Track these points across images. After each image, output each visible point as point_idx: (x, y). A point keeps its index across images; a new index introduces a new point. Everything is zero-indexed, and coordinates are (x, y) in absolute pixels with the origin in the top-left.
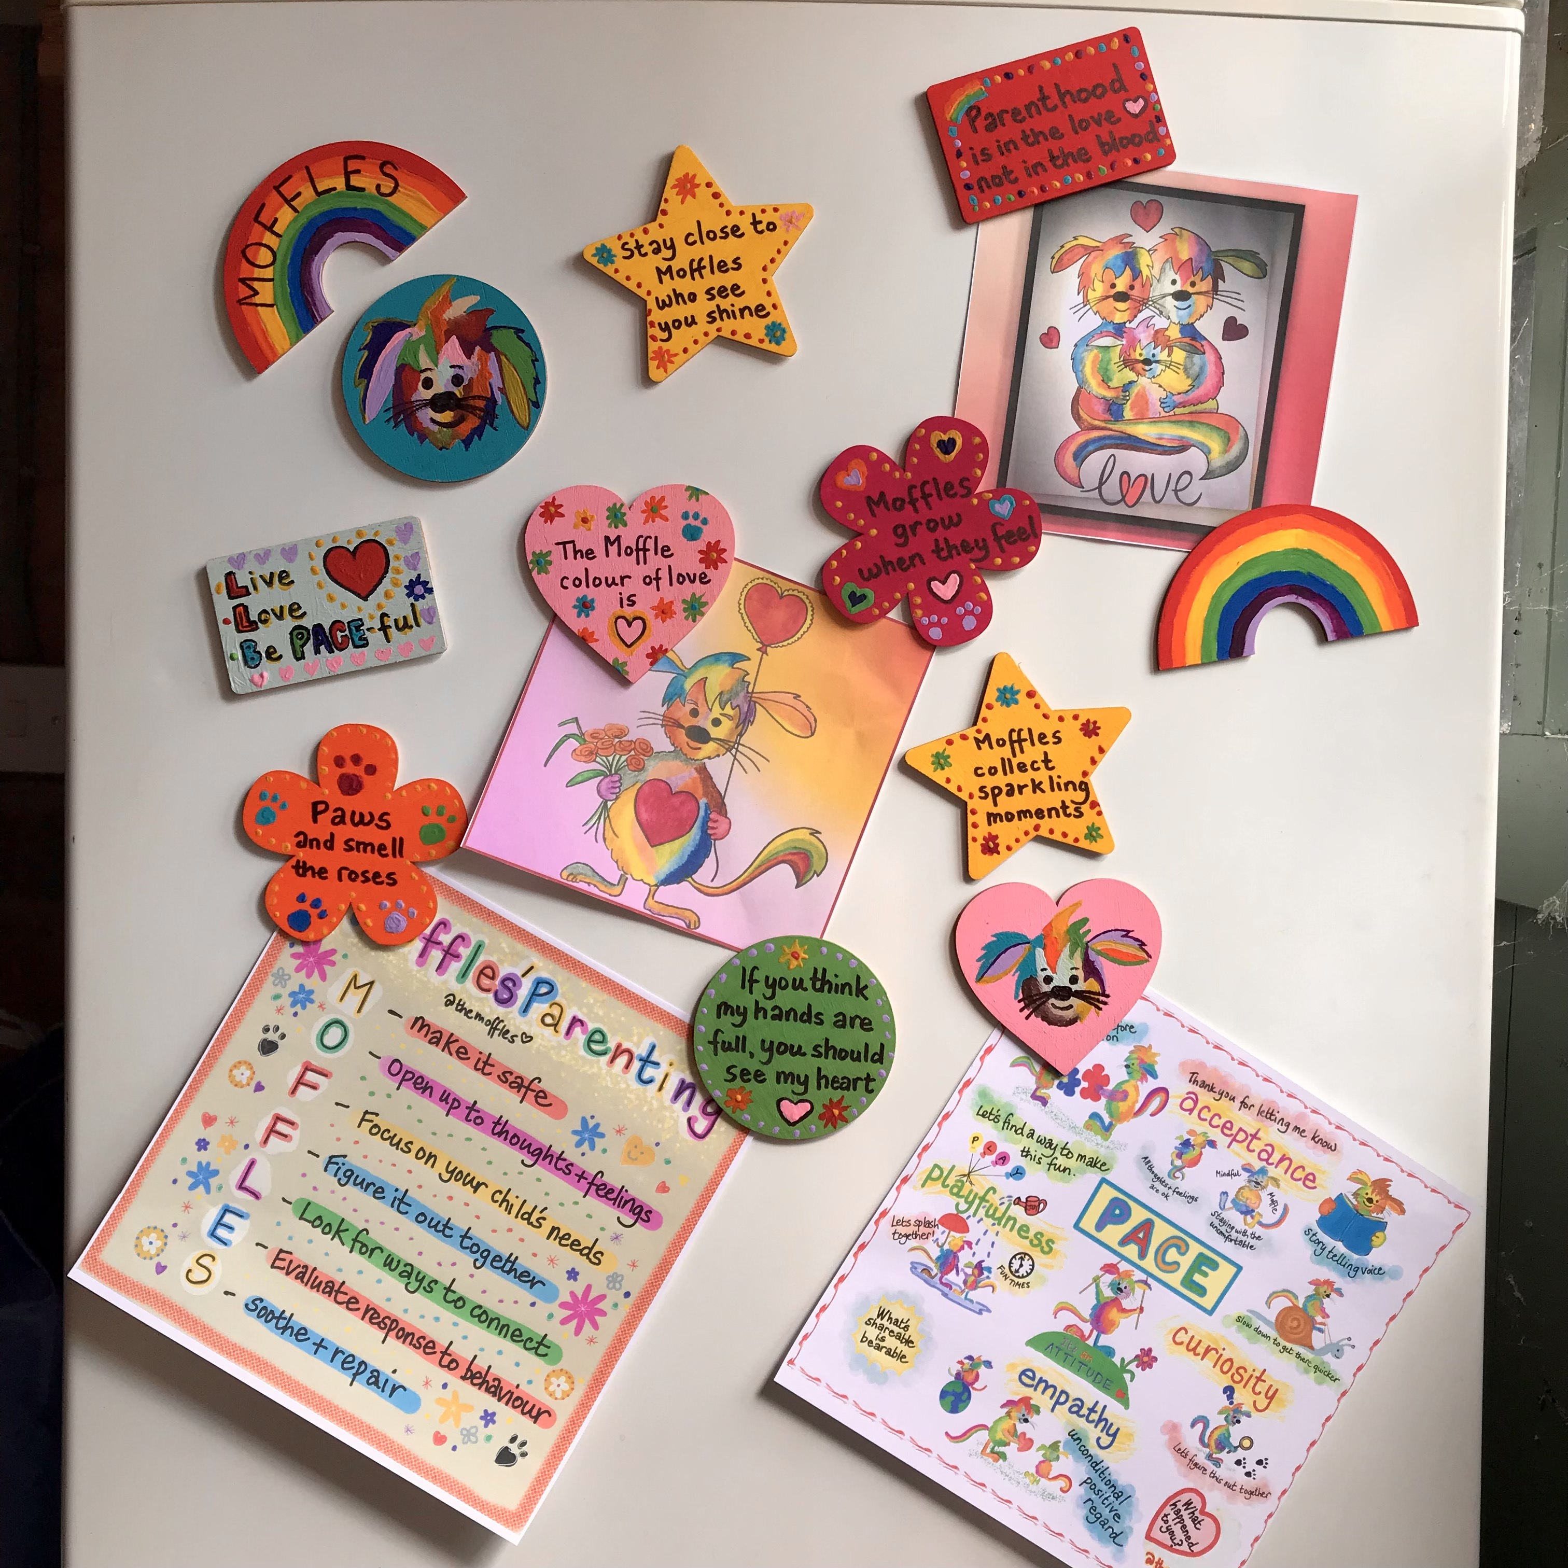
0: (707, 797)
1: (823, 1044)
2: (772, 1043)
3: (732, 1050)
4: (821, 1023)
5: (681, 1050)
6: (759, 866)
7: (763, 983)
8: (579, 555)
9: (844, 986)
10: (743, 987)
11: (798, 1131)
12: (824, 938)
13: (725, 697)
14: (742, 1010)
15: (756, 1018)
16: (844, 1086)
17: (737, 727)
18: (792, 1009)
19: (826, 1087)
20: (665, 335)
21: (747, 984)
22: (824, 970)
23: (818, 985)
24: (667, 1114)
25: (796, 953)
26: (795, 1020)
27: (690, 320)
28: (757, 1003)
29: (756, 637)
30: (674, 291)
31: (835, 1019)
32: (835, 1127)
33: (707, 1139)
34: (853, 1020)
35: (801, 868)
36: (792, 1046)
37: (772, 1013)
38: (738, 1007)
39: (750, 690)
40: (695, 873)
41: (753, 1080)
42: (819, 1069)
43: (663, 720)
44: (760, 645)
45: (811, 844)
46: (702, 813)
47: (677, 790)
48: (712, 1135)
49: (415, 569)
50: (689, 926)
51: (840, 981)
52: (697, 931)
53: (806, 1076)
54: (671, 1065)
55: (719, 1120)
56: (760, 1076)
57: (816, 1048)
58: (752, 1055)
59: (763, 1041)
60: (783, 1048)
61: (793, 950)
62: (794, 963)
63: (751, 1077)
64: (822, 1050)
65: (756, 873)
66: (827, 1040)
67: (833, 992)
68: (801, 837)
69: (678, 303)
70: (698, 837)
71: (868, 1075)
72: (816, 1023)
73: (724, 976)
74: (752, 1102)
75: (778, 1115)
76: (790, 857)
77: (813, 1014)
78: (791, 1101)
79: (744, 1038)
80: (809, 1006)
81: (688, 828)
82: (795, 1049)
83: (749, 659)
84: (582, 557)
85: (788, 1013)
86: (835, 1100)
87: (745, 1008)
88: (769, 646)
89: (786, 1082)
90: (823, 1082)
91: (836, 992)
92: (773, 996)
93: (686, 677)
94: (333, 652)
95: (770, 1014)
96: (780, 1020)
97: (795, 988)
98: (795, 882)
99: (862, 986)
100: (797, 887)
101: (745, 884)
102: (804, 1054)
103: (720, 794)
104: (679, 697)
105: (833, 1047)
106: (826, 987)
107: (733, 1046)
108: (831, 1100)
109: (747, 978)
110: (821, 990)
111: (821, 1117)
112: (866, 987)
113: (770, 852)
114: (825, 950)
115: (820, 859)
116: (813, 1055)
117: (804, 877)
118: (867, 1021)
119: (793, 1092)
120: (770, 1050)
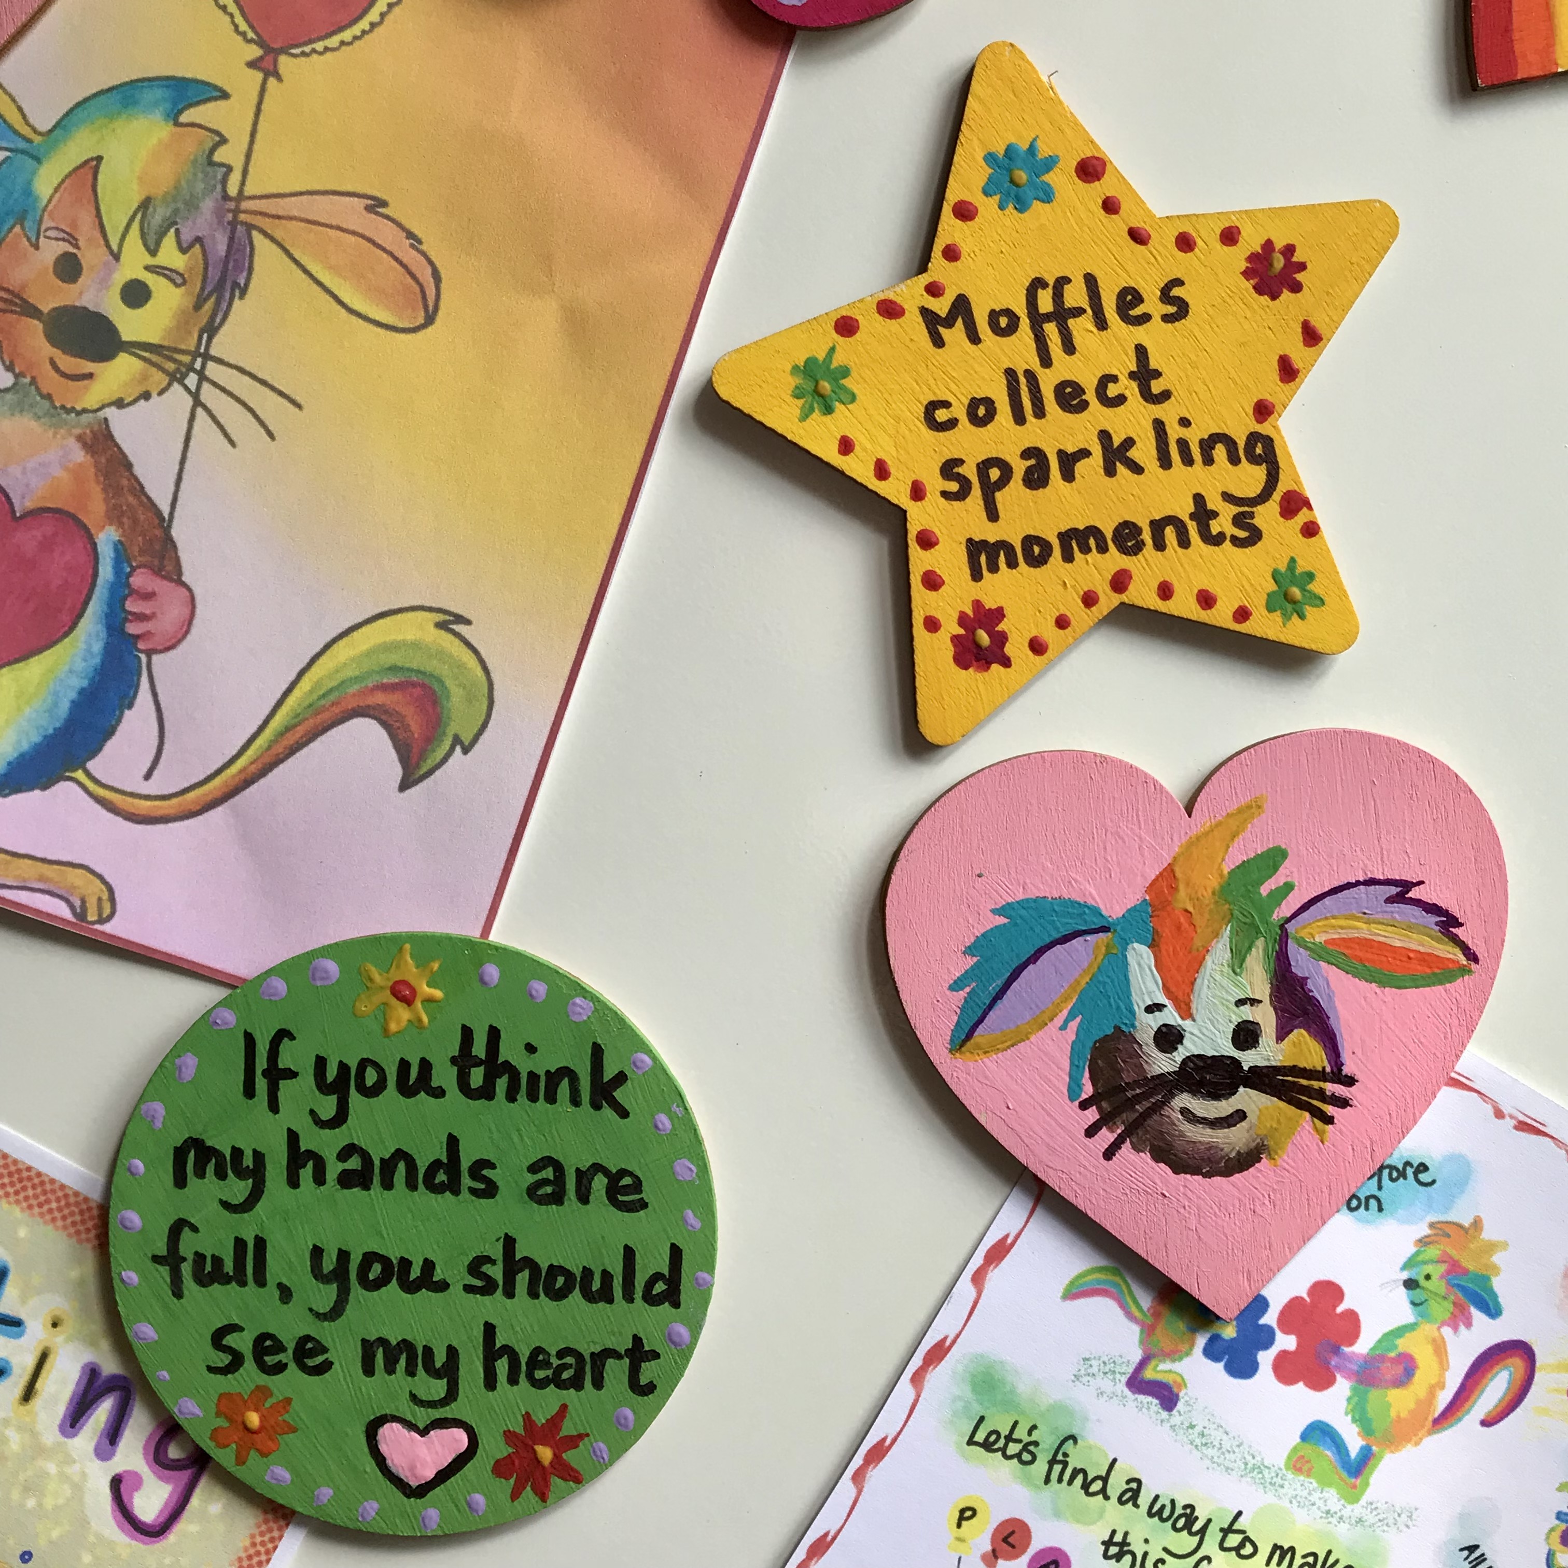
0: (121, 524)
1: (497, 1252)
2: (344, 1256)
3: (226, 1280)
4: (490, 1190)
5: (81, 1283)
6: (288, 729)
7: (307, 1080)
9: (554, 1078)
10: (249, 1091)
11: (433, 1514)
12: (494, 937)
13: (158, 216)
14: (248, 1161)
15: (294, 1182)
16: (565, 1375)
17: (197, 307)
18: (400, 1154)
19: (513, 1380)
21: (261, 1084)
22: (494, 1034)
23: (477, 1077)
24: (52, 1468)
25: (405, 983)
26: (412, 1185)
28: (293, 1137)
29: (243, 26)
31: (531, 1179)
32: (543, 1497)
33: (172, 1537)
34: (584, 1177)
35: (414, 727)
36: (406, 1264)
37: (341, 1166)
38: (237, 1153)
39: (233, 190)
40: (95, 751)
41: (292, 1366)
42: (490, 1330)
44: (255, 52)
45: (441, 654)
46: (106, 571)
47: (29, 504)
48: (185, 1526)
50: (81, 915)
51: (543, 1063)
52: (107, 928)
53: (452, 1352)
54: (55, 1325)
55: (204, 1484)
56: (312, 1353)
57: (476, 1266)
58: (286, 1294)
59: (317, 1253)
60: (376, 1270)
61: (395, 976)
62: (402, 1015)
63: (286, 1357)
64: (496, 1272)
65: (279, 749)
66: (509, 1243)
67: (522, 1097)
68: (410, 637)
70: (98, 647)
71: (637, 1340)
72: (473, 1191)
73: (190, 1061)
74: (293, 1430)
75: (370, 1465)
76: (379, 698)
77: (465, 1164)
78: (410, 1426)
79: (260, 1243)
80: (453, 1142)
81: (66, 618)
82: (415, 1272)
83: (225, 95)
85: (388, 1166)
86: (541, 1419)
87: (258, 1156)
88: (284, 50)
89: (390, 1369)
90: (502, 1366)
91: (533, 1098)
92: (340, 1118)
93: (38, 160)
95: (334, 1169)
96: (366, 1186)
97: (406, 1090)
98: (397, 772)
99: (608, 1074)
100: (404, 786)
101: (247, 782)
102: (443, 1286)
103: (159, 513)
104: (21, 220)
105: (529, 1263)
106: (502, 1084)
107: (229, 1267)
108: (527, 1417)
109: (261, 1063)
110: (486, 1092)
111: (501, 1469)
112: (621, 1078)
113: (318, 684)
114: (492, 972)
115: (470, 699)
116: (469, 1289)
117: (422, 756)
118: (627, 1181)
119: (413, 1397)
120: (340, 1275)
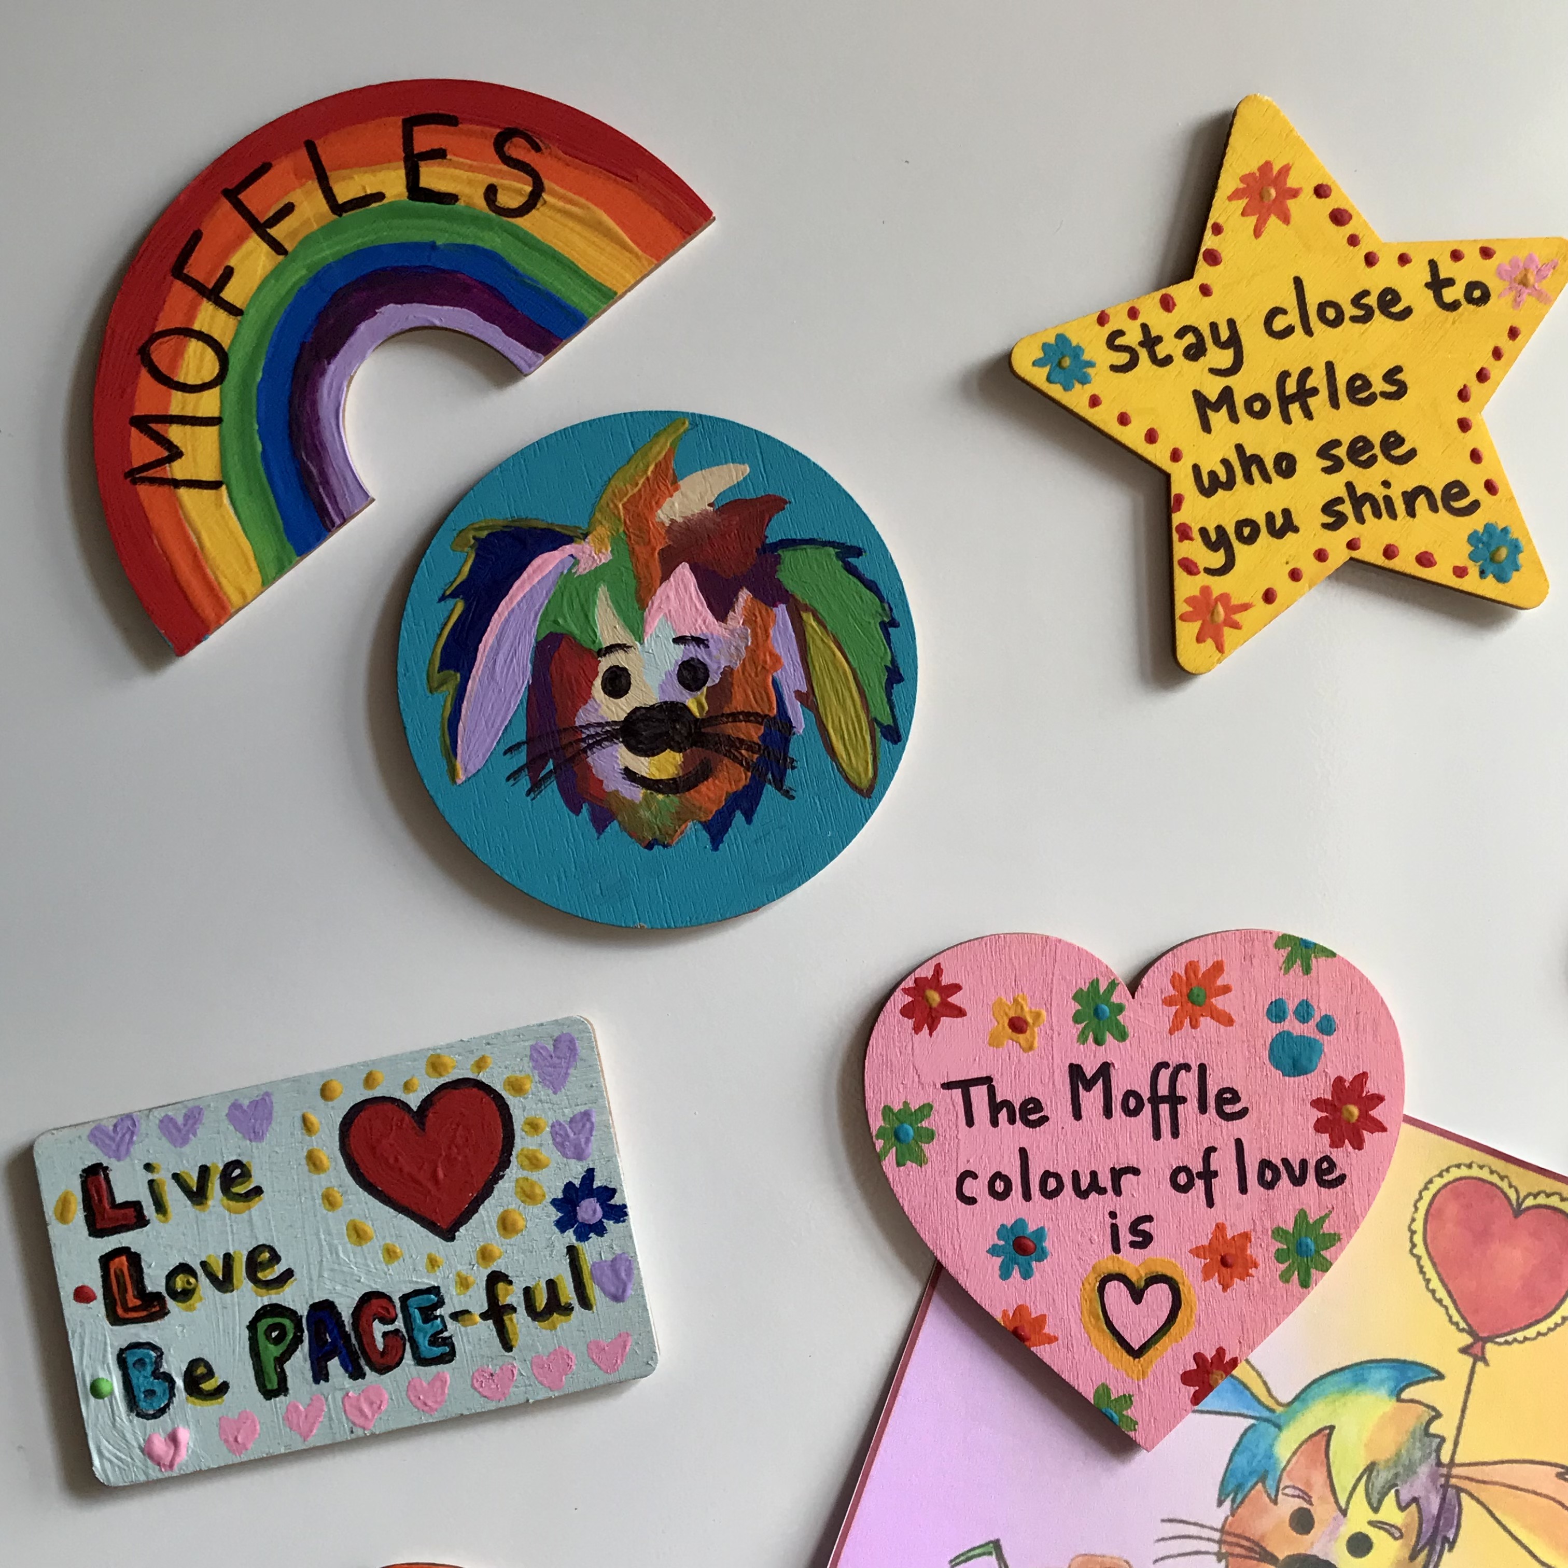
8: (1003, 1115)
13: (1382, 1477)
17: (1413, 1557)
20: (1217, 559)
27: (1279, 521)
29: (1456, 1317)
30: (1239, 448)
39: (1445, 1458)
43: (1220, 1542)
44: (1467, 1340)
49: (579, 1155)
69: (1249, 479)
83: (1440, 1376)
84: (1012, 1121)
88: (1490, 1339)
93: (1279, 1427)
94: (363, 1375)
104: (1263, 1479)
